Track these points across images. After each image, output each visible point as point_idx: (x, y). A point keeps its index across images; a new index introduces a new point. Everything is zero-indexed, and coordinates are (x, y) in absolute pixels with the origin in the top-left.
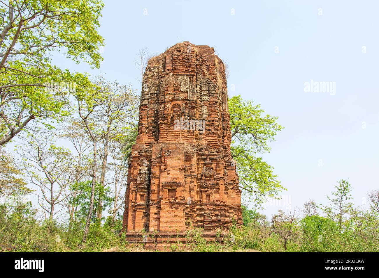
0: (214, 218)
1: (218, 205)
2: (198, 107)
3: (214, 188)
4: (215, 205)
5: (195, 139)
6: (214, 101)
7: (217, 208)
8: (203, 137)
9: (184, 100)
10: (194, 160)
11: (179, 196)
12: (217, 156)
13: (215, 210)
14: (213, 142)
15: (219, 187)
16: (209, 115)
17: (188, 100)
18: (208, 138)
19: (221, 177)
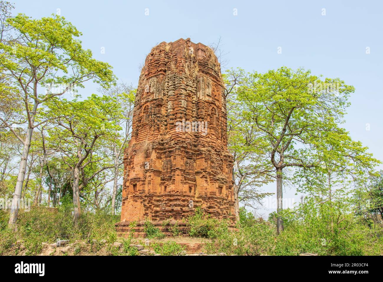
0: (168, 208)
1: (173, 196)
2: (165, 104)
3: (171, 180)
4: (171, 196)
5: (161, 134)
6: (178, 94)
7: (172, 198)
8: (168, 132)
9: (152, 100)
10: (154, 155)
11: (139, 190)
12: (174, 148)
13: (171, 200)
14: (175, 134)
15: (175, 178)
16: (174, 109)
17: (155, 100)
18: (172, 132)
19: (177, 168)
